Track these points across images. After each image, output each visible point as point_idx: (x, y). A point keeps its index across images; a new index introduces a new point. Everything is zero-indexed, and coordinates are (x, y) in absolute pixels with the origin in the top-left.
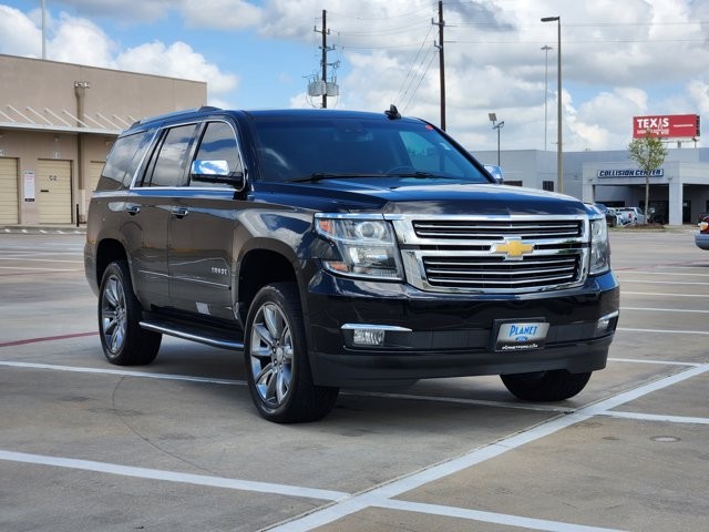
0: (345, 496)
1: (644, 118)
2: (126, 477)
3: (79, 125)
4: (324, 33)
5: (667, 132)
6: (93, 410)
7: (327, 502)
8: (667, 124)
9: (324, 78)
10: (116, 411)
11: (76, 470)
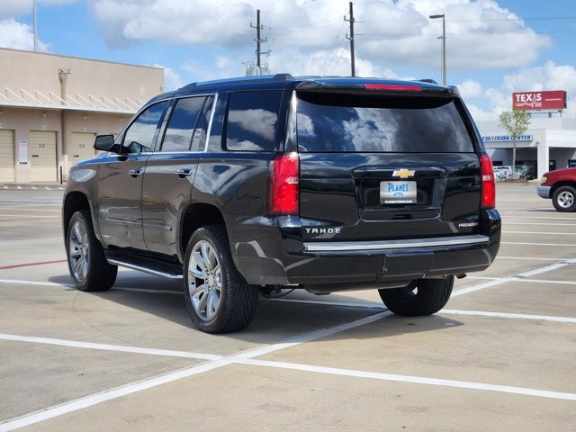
0: (219, 357)
1: (521, 93)
2: (76, 348)
3: (62, 103)
4: (258, 28)
5: (540, 105)
6: (58, 309)
7: (206, 360)
8: (540, 99)
9: (259, 64)
10: (74, 310)
11: (43, 344)
